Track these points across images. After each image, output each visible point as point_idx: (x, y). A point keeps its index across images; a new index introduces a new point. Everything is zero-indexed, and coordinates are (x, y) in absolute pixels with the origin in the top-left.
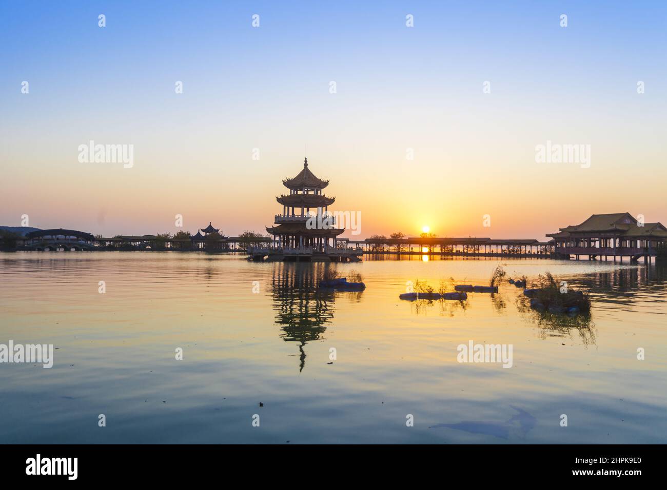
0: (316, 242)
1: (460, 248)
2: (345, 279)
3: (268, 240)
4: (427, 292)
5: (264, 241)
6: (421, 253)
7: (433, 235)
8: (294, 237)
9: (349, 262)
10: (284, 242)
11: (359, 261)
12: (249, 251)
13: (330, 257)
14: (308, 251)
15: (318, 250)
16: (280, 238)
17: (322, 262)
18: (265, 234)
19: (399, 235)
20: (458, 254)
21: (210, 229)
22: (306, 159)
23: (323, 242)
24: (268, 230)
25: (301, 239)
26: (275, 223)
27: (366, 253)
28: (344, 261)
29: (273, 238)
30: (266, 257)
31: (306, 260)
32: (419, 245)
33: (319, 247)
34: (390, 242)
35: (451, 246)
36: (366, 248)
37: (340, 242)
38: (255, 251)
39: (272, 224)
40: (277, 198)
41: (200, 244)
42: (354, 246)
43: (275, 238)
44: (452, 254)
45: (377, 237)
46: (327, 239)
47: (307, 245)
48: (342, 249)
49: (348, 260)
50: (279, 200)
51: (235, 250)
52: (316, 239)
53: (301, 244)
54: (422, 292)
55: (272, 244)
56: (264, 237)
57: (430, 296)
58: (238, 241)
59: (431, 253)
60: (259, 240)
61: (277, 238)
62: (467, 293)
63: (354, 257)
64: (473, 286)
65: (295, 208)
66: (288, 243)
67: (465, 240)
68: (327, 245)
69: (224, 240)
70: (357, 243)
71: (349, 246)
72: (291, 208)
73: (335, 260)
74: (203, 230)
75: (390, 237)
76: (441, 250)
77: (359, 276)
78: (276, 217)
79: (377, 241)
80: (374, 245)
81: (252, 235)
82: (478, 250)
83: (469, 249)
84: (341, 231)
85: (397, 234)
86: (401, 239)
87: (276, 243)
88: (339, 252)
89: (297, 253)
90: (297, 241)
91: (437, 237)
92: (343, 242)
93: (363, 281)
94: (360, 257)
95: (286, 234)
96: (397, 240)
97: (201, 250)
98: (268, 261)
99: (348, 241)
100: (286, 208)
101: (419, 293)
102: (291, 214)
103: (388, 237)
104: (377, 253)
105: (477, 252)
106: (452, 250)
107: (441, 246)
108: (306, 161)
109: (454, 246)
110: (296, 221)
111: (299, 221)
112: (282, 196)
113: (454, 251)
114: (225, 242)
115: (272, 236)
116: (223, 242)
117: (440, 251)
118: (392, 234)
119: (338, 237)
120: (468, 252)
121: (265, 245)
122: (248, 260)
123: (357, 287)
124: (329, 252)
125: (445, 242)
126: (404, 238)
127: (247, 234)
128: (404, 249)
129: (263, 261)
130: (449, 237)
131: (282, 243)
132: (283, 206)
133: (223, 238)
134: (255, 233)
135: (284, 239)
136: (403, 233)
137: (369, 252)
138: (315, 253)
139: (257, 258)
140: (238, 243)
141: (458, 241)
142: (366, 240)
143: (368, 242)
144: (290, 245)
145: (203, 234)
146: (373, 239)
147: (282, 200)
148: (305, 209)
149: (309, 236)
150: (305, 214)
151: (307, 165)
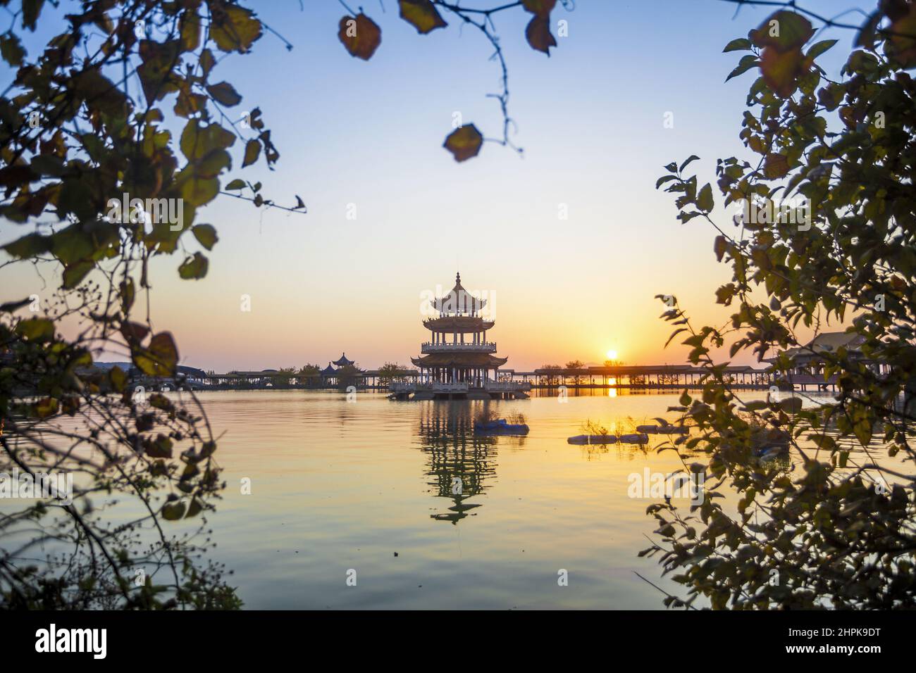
0: (473, 375)
1: (654, 379)
2: (505, 420)
3: (414, 374)
4: (600, 434)
5: (409, 375)
6: (606, 386)
7: (619, 363)
8: (446, 369)
9: (514, 399)
10: (433, 375)
11: (525, 397)
12: (391, 387)
13: (490, 394)
14: (463, 387)
15: (476, 385)
16: (429, 370)
17: (480, 400)
18: (411, 367)
19: (577, 364)
20: (652, 386)
21: (343, 361)
22: (458, 274)
23: (481, 375)
24: (414, 361)
25: (454, 372)
26: (422, 353)
27: (536, 387)
28: (508, 398)
29: (420, 371)
30: (412, 395)
31: (461, 397)
32: (602, 376)
33: (476, 382)
34: (566, 373)
35: (642, 376)
36: (535, 381)
37: (503, 374)
38: (398, 388)
39: (418, 354)
40: (424, 322)
41: (332, 379)
42: (520, 379)
43: (422, 371)
44: (644, 387)
45: (549, 367)
46: (486, 371)
47: (462, 380)
48: (505, 383)
49: (513, 397)
50: (426, 324)
51: (373, 387)
52: (472, 371)
53: (454, 378)
54: (595, 434)
55: (419, 379)
56: (409, 369)
57: (603, 440)
58: (377, 376)
59: (618, 386)
60: (403, 373)
61: (425, 371)
62: (649, 435)
63: (519, 393)
65: (446, 334)
66: (438, 377)
67: (659, 369)
68: (486, 378)
69: (361, 375)
70: (525, 375)
71: (515, 379)
72: (441, 334)
73: (496, 396)
74: (334, 363)
75: (566, 367)
76: (631, 382)
77: (521, 417)
78: (423, 346)
79: (551, 372)
80: (546, 377)
81: (394, 367)
82: (677, 380)
83: (665, 380)
84: (504, 361)
85: (575, 362)
86: (580, 369)
87: (424, 377)
88: (502, 387)
89: (449, 389)
90: (450, 374)
91: (624, 365)
92: (507, 374)
94: (528, 393)
95: (436, 366)
96: (574, 370)
97: (334, 387)
98: (415, 399)
99: (513, 373)
100: (436, 334)
101: (591, 436)
102: (441, 341)
103: (564, 367)
104: (550, 387)
105: (675, 383)
106: (643, 382)
107: (630, 377)
108: (458, 277)
109: (646, 377)
110: (448, 350)
111: (451, 350)
112: (430, 319)
113: (647, 383)
114: (362, 377)
115: (419, 369)
116: (360, 377)
117: (629, 384)
118: (568, 363)
119: (500, 368)
120: (665, 384)
121: (411, 380)
122: (390, 398)
123: (519, 430)
124: (488, 388)
125: (634, 372)
126: (582, 368)
127: (389, 366)
128: (584, 382)
129: (408, 400)
130: (639, 365)
131: (431, 377)
132: (431, 332)
133: (360, 372)
134: (399, 365)
135: (433, 370)
136: (582, 361)
137: (541, 386)
138: (471, 389)
139: (401, 396)
140: (378, 378)
141: (653, 370)
142: (536, 371)
143: (538, 373)
144: (442, 379)
145: (335, 367)
146: (544, 370)
147: (430, 325)
148: (459, 335)
149: (465, 368)
150: (459, 341)
151: (460, 281)
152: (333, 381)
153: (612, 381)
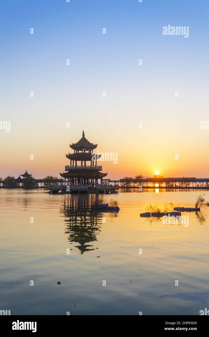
0: (90, 181)
1: (178, 184)
2: (108, 204)
3: (61, 181)
4: (157, 212)
5: (59, 181)
6: (154, 188)
7: (161, 176)
8: (77, 179)
9: (110, 194)
10: (71, 181)
11: (116, 193)
12: (50, 187)
13: (99, 191)
14: (86, 187)
15: (92, 187)
16: (68, 179)
17: (94, 194)
18: (60, 177)
19: (140, 177)
20: (176, 187)
21: (26, 175)
22: (83, 131)
23: (94, 182)
24: (61, 175)
25: (81, 180)
26: (65, 170)
27: (121, 188)
28: (107, 193)
29: (64, 180)
30: (60, 191)
31: (85, 192)
32: (152, 183)
33: (92, 185)
34: (135, 181)
35: (172, 183)
36: (120, 184)
37: (105, 181)
38: (53, 188)
39: (64, 171)
40: (66, 155)
41: (20, 183)
42: (113, 184)
43: (65, 179)
44: (173, 188)
45: (127, 178)
46: (97, 180)
47: (85, 184)
48: (105, 185)
49: (110, 192)
50: (67, 156)
51: (41, 187)
52: (90, 180)
53: (81, 183)
54: (154, 212)
55: (64, 184)
56: (59, 179)
57: (158, 215)
58: (43, 182)
59: (160, 188)
60: (56, 181)
61: (67, 180)
62: (181, 212)
63: (113, 190)
64: (185, 208)
65: (77, 161)
66: (73, 183)
67: (180, 179)
68: (97, 183)
69: (35, 181)
70: (115, 182)
71: (110, 183)
72: (75, 161)
73: (102, 192)
74: (22, 175)
75: (135, 178)
76: (166, 185)
77: (115, 203)
78: (66, 167)
79: (128, 181)
80: (126, 183)
81: (51, 177)
82: (189, 185)
83: (183, 185)
84: (106, 175)
85: (140, 176)
86: (142, 179)
87: (66, 183)
88: (105, 187)
89: (79, 189)
90: (79, 181)
91: (163, 177)
92: (107, 181)
93: (118, 206)
94: (117, 191)
95: (72, 177)
96: (139, 180)
97: (21, 187)
98: (61, 193)
99: (110, 181)
100: (72, 161)
101: (152, 213)
102: (75, 165)
103: (134, 178)
104: (128, 187)
105: (188, 186)
106: (172, 185)
107: (166, 183)
108: (83, 133)
109: (174, 183)
110: (78, 169)
111: (80, 169)
112: (69, 154)
113: (174, 186)
114: (35, 182)
115: (64, 179)
116: (34, 182)
117: (166, 186)
118: (136, 176)
119: (103, 178)
120: (183, 186)
121: (60, 184)
122: (49, 193)
123: (114, 210)
124: (98, 188)
125: (168, 180)
126: (143, 178)
127: (49, 177)
128: (144, 185)
129: (59, 194)
130: (171, 177)
131: (69, 183)
132: (70, 160)
133: (34, 180)
134: (54, 177)
135: (71, 179)
136: (143, 175)
137: (122, 187)
138: (90, 188)
139: (54, 192)
140: (43, 183)
141: (177, 180)
142: (121, 180)
143: (121, 181)
144: (75, 184)
145: (22, 178)
146: (124, 179)
147: (70, 157)
148: (84, 162)
149: (87, 178)
150: (84, 165)
151: (84, 135)
152: (21, 184)
153: (157, 185)
